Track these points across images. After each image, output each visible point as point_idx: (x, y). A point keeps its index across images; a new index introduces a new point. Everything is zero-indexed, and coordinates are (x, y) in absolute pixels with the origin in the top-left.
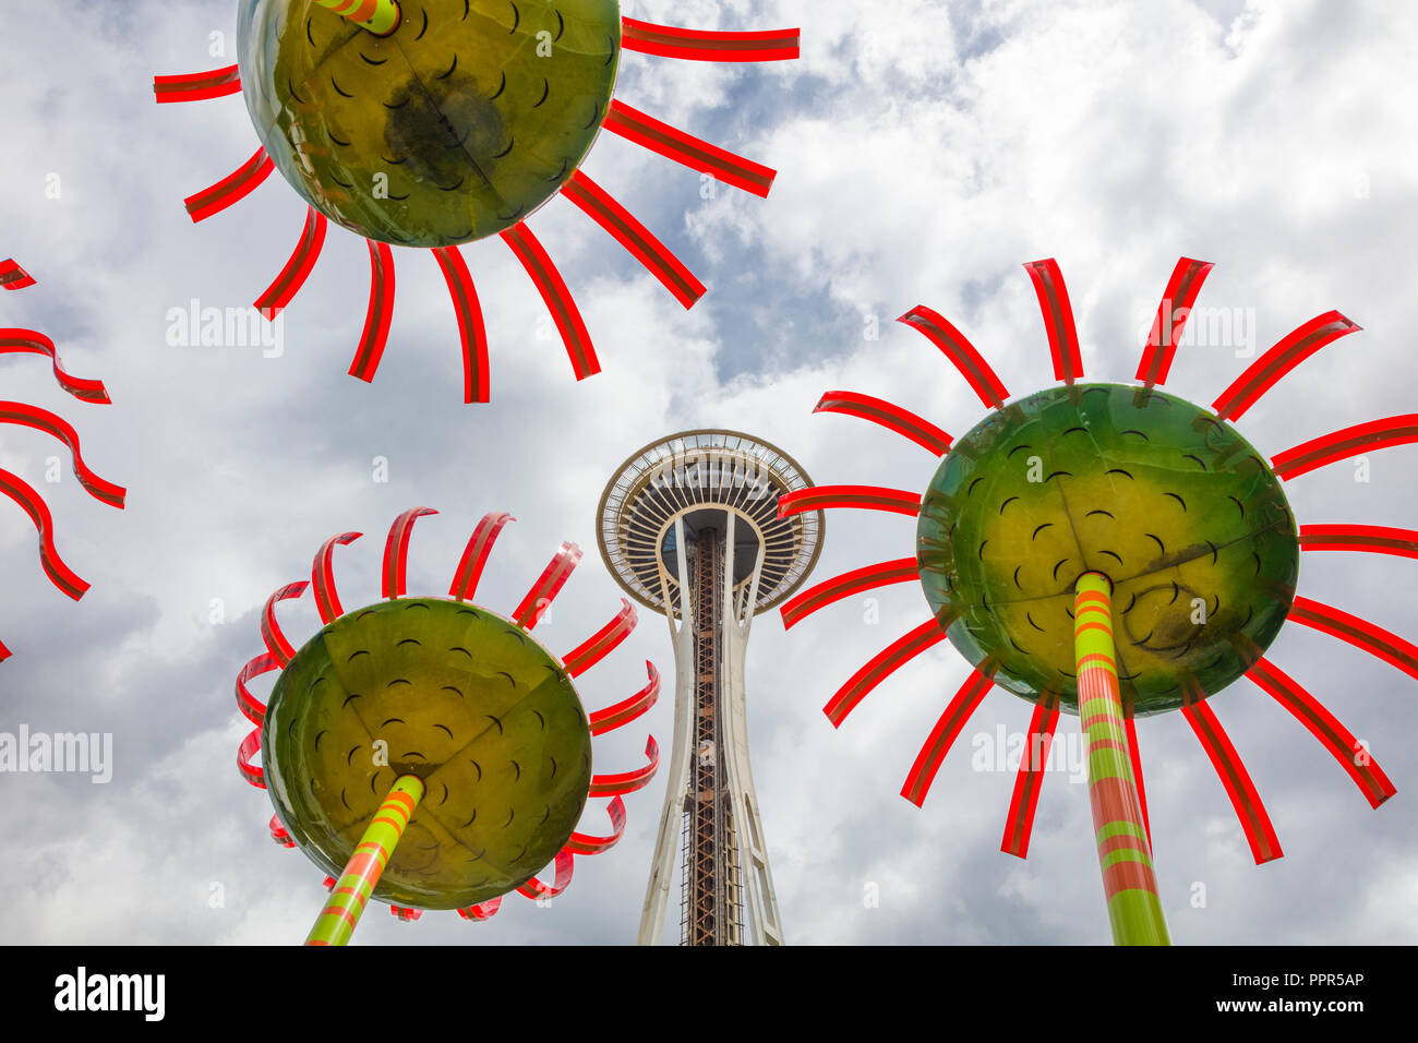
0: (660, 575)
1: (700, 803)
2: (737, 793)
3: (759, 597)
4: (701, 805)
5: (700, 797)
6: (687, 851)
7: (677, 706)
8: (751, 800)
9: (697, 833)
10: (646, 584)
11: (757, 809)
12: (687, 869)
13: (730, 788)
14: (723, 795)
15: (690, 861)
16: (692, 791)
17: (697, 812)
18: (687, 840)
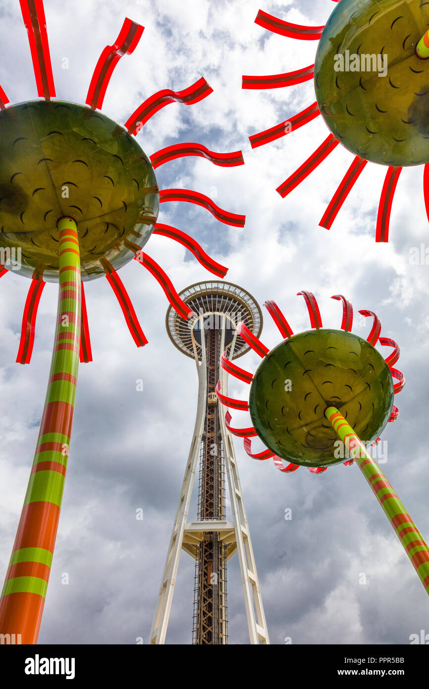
0: (192, 341)
1: (208, 438)
2: (224, 434)
3: (235, 351)
4: (209, 439)
5: (208, 435)
6: (202, 457)
7: (199, 396)
8: (230, 438)
9: (207, 450)
10: (186, 345)
11: (232, 442)
12: (202, 465)
13: (221, 432)
14: (218, 434)
15: (203, 461)
16: (205, 432)
17: (207, 441)
18: (202, 452)
